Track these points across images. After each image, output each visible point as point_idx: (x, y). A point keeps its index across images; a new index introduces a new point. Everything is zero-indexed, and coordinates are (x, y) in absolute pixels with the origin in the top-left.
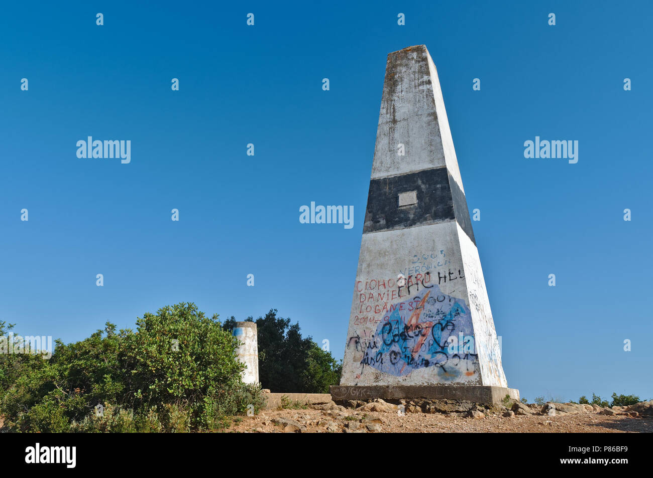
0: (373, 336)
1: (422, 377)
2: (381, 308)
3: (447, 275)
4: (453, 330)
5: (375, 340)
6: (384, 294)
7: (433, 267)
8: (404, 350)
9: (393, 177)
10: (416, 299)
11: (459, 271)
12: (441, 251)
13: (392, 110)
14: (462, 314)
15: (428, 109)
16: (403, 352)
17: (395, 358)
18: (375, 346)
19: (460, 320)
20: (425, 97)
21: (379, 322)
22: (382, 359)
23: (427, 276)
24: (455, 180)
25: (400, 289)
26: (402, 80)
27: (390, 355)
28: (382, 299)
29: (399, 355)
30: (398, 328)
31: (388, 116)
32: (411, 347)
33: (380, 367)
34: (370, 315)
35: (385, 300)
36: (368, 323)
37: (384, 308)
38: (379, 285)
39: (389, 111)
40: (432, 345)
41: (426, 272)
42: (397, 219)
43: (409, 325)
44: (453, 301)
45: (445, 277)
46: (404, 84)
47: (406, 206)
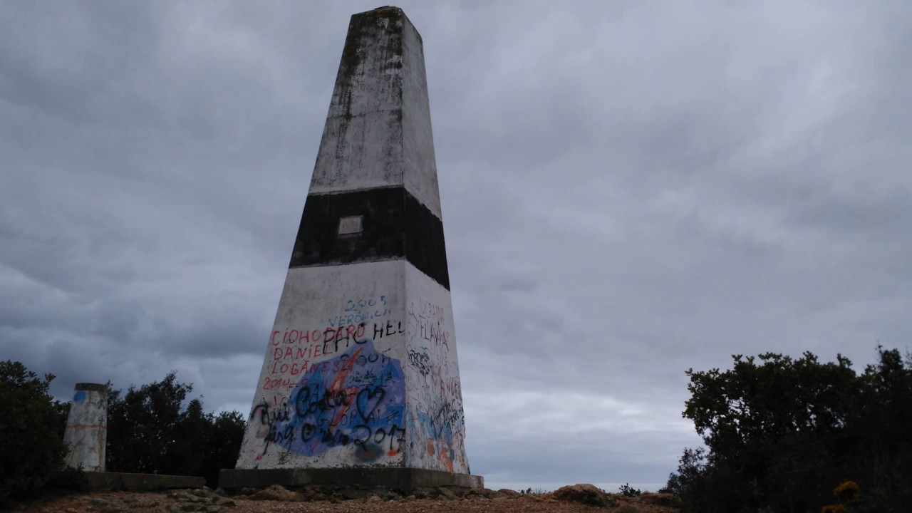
0: (285, 405)
1: (338, 457)
2: (299, 367)
3: (385, 328)
4: (381, 398)
5: (287, 410)
6: (306, 349)
7: (370, 317)
8: (320, 423)
9: (336, 193)
10: (344, 358)
11: (400, 324)
12: (382, 297)
13: (347, 100)
14: (395, 379)
15: (392, 104)
16: (319, 426)
17: (308, 434)
18: (286, 418)
19: (390, 386)
20: (391, 86)
21: (294, 386)
22: (292, 435)
23: (361, 329)
25: (327, 343)
26: (365, 58)
27: (303, 430)
28: (302, 356)
29: (313, 430)
30: (317, 394)
31: (341, 107)
32: (329, 419)
33: (288, 445)
34: (286, 376)
35: (306, 356)
36: (281, 387)
37: (303, 368)
38: (301, 338)
39: (343, 100)
40: (355, 416)
41: (360, 323)
42: (334, 251)
43: (331, 391)
44: (386, 362)
45: (382, 331)
46: (367, 62)
47: (348, 234)
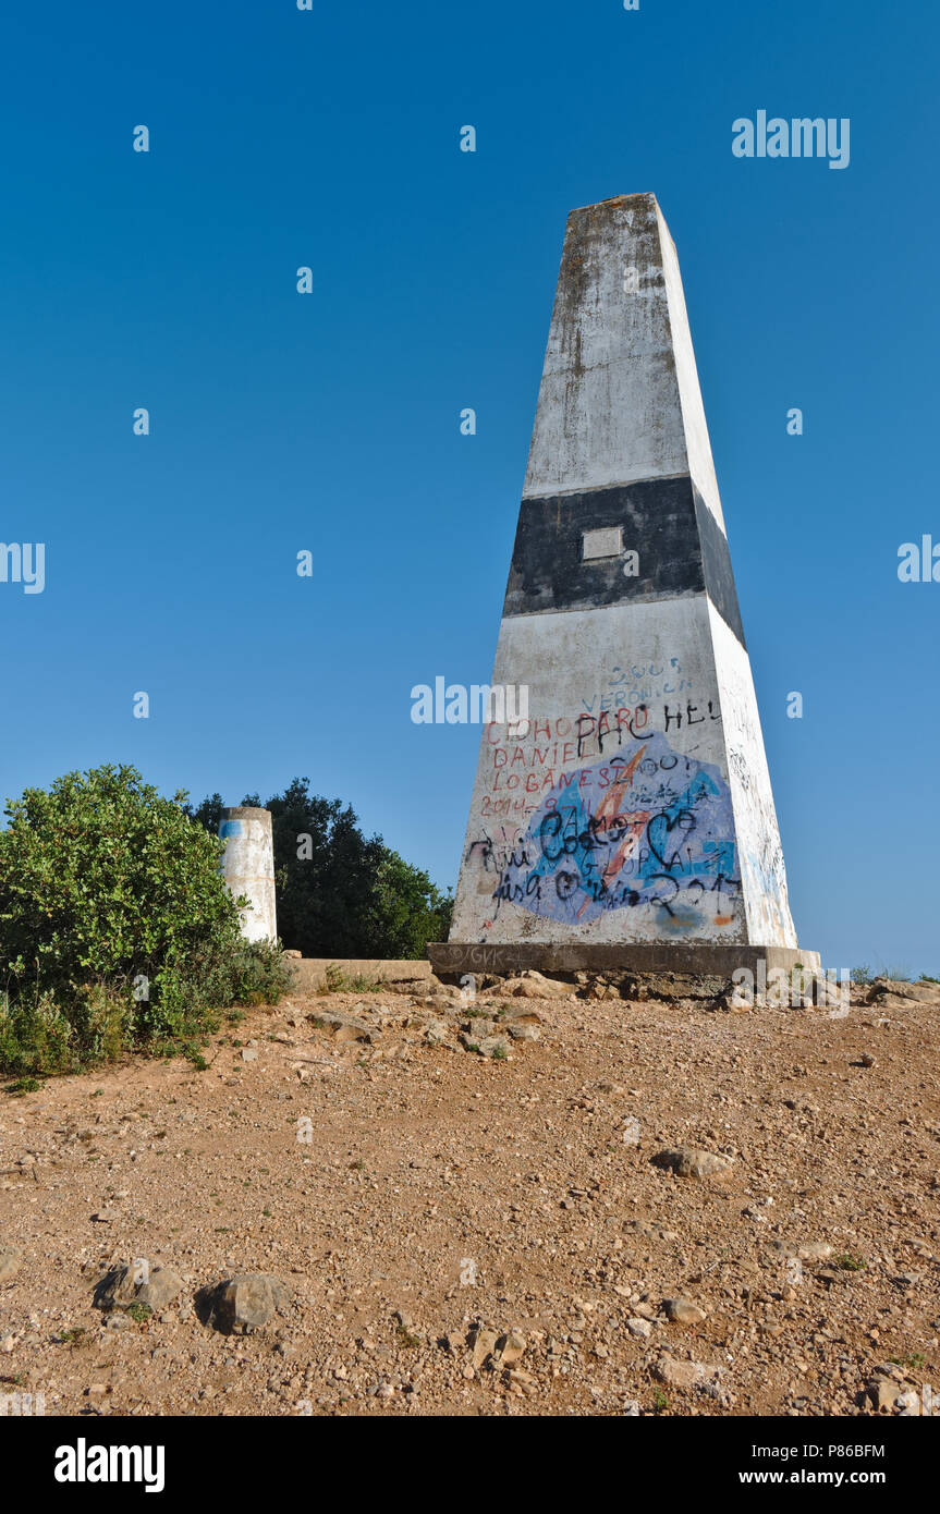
0: (521, 840)
1: (623, 926)
2: (539, 779)
3: (684, 712)
4: (691, 829)
5: (526, 849)
6: (547, 750)
7: (654, 695)
8: (587, 870)
9: (571, 494)
10: (616, 763)
11: (710, 705)
12: (673, 661)
13: (574, 344)
14: (712, 797)
15: (655, 343)
16: (584, 875)
17: (567, 887)
18: (525, 861)
19: (707, 810)
20: (649, 315)
21: (534, 810)
22: (539, 889)
23: (641, 713)
24: (707, 505)
25: (583, 740)
26: (598, 276)
27: (558, 880)
28: (542, 762)
29: (575, 881)
30: (576, 824)
31: (565, 356)
32: (601, 864)
33: (535, 906)
34: (517, 795)
35: (548, 763)
36: (511, 812)
37: (546, 782)
38: (537, 732)
39: (566, 345)
40: (647, 860)
41: (638, 704)
42: (578, 587)
43: (600, 818)
44: (693, 769)
45: (679, 717)
46: (603, 284)
47: (598, 559)
